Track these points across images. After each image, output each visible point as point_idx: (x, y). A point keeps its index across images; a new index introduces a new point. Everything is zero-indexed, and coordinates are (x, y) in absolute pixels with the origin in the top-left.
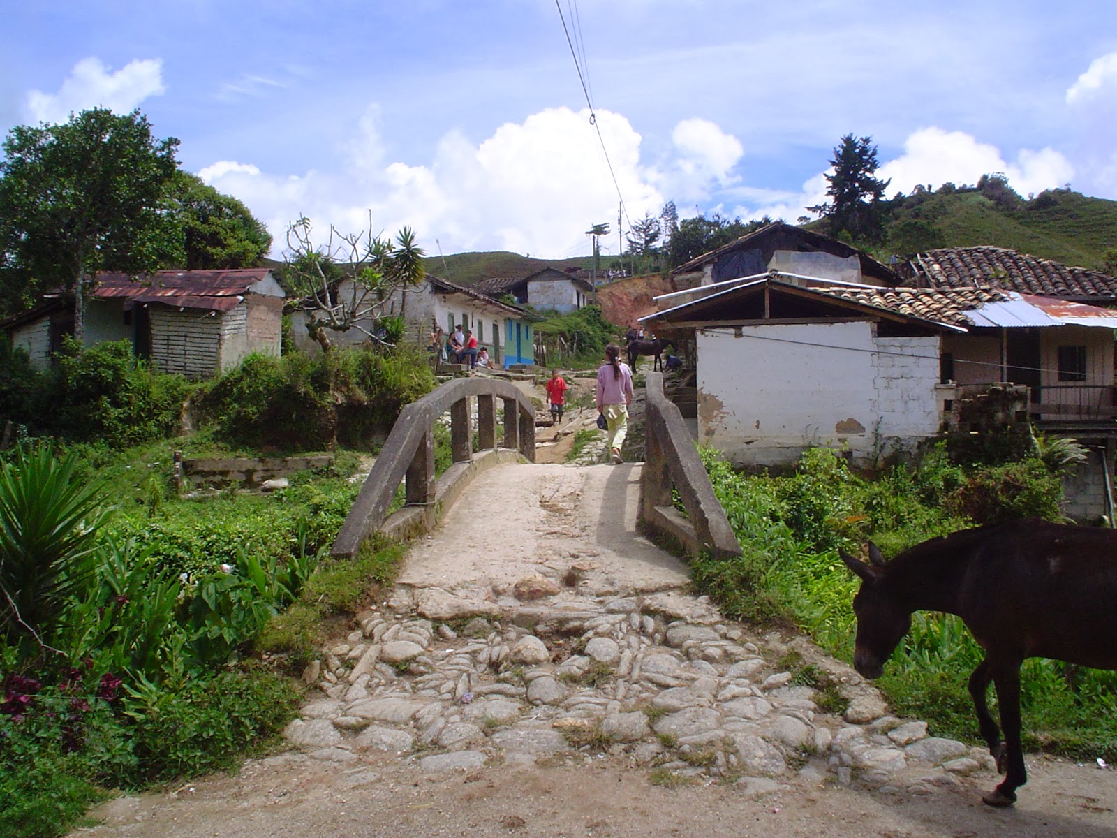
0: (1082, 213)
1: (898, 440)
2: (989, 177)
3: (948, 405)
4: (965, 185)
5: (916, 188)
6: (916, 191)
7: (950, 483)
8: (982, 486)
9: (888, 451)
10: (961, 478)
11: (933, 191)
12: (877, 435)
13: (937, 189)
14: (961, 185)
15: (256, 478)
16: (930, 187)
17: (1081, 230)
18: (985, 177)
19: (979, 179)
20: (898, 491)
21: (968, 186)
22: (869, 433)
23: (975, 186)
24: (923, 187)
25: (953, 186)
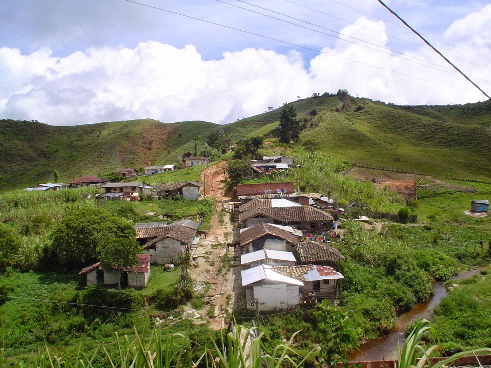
0: (373, 113)
1: (291, 305)
2: (341, 91)
3: (300, 298)
4: (332, 94)
5: (313, 94)
6: (314, 95)
7: (301, 314)
8: (306, 314)
9: (290, 307)
10: (303, 313)
11: (320, 95)
12: (287, 304)
13: (322, 95)
14: (331, 94)
15: (165, 316)
16: (319, 94)
17: (372, 120)
18: (340, 91)
19: (337, 91)
20: (292, 316)
21: (333, 94)
22: (286, 304)
23: (336, 94)
24: (316, 94)
25: (328, 93)
